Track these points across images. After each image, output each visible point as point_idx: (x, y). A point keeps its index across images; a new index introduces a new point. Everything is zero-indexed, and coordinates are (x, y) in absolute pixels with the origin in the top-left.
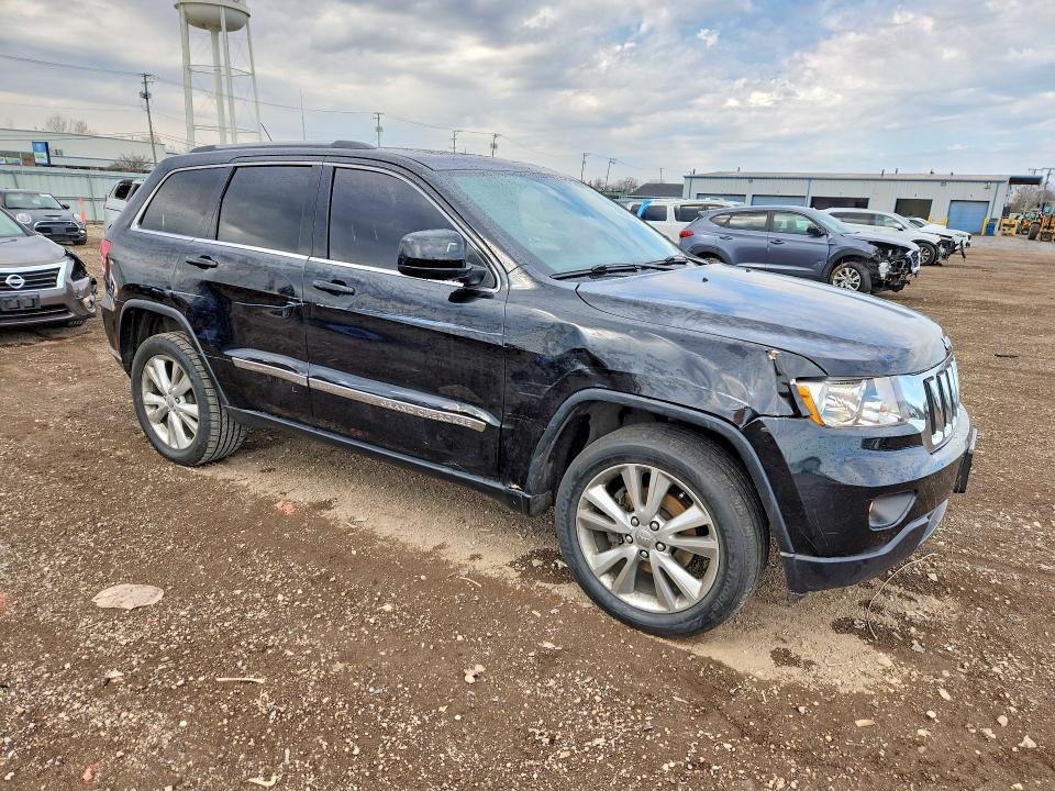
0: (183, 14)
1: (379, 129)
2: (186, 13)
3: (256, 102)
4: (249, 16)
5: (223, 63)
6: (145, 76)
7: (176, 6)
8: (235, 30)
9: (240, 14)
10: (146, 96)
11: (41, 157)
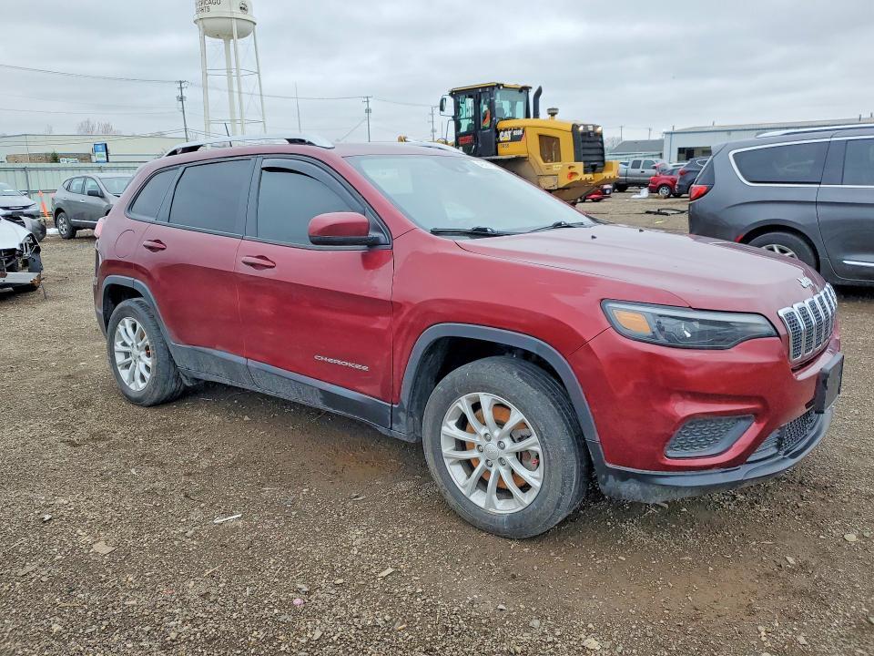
0: (201, 27)
1: (368, 111)
2: (204, 27)
3: (261, 95)
4: (255, 24)
5: (234, 66)
6: (181, 82)
7: (195, 22)
8: (244, 36)
9: (249, 24)
10: (182, 99)
11: (100, 156)
